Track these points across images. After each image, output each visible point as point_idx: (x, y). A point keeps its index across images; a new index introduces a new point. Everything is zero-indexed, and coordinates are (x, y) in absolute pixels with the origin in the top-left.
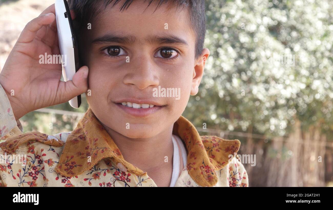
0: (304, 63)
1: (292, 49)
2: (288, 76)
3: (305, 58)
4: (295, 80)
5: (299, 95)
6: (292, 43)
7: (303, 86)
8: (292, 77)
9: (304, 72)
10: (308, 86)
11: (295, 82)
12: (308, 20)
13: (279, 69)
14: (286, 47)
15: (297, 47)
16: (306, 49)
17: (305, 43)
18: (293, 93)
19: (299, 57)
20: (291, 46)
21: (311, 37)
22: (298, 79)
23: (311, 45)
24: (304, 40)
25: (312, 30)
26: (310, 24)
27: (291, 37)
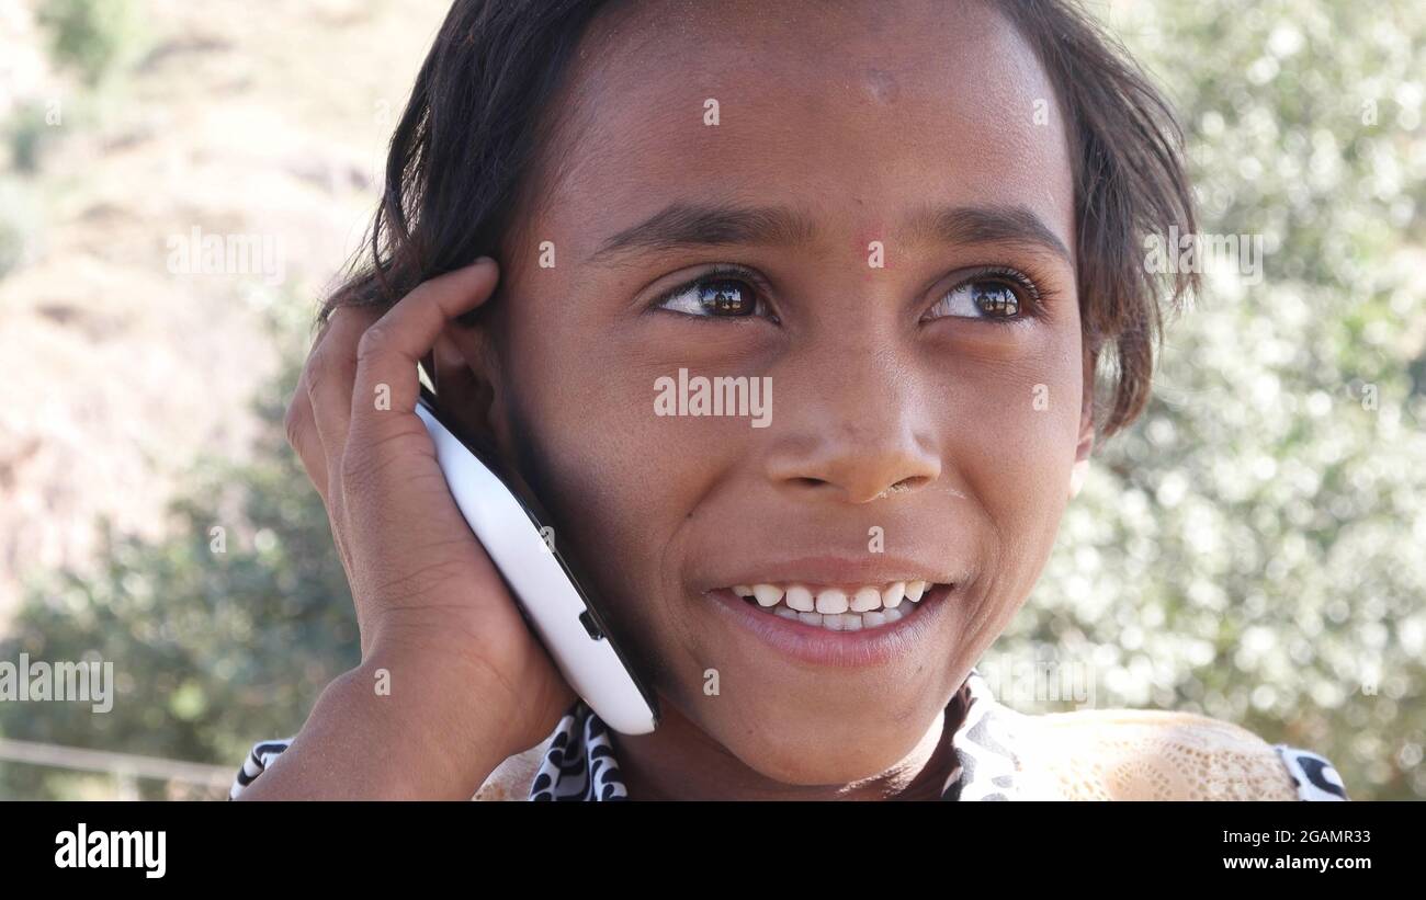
0: (1205, 554)
1: (1151, 494)
2: (1139, 608)
3: (1206, 535)
4: (1169, 626)
5: (1184, 690)
6: (1152, 466)
7: (1202, 655)
8: (1155, 614)
9: (1205, 593)
10: (1225, 655)
11: (1171, 637)
12: (1218, 373)
13: (1096, 581)
14: (1128, 486)
15: (1173, 487)
16: (1212, 496)
17: (1209, 469)
18: (1157, 683)
19: (1181, 528)
20: (1149, 481)
21: (1232, 444)
22: (1179, 620)
23: (1235, 477)
24: (1203, 457)
25: (1234, 413)
26: (1229, 388)
27: (1149, 443)
